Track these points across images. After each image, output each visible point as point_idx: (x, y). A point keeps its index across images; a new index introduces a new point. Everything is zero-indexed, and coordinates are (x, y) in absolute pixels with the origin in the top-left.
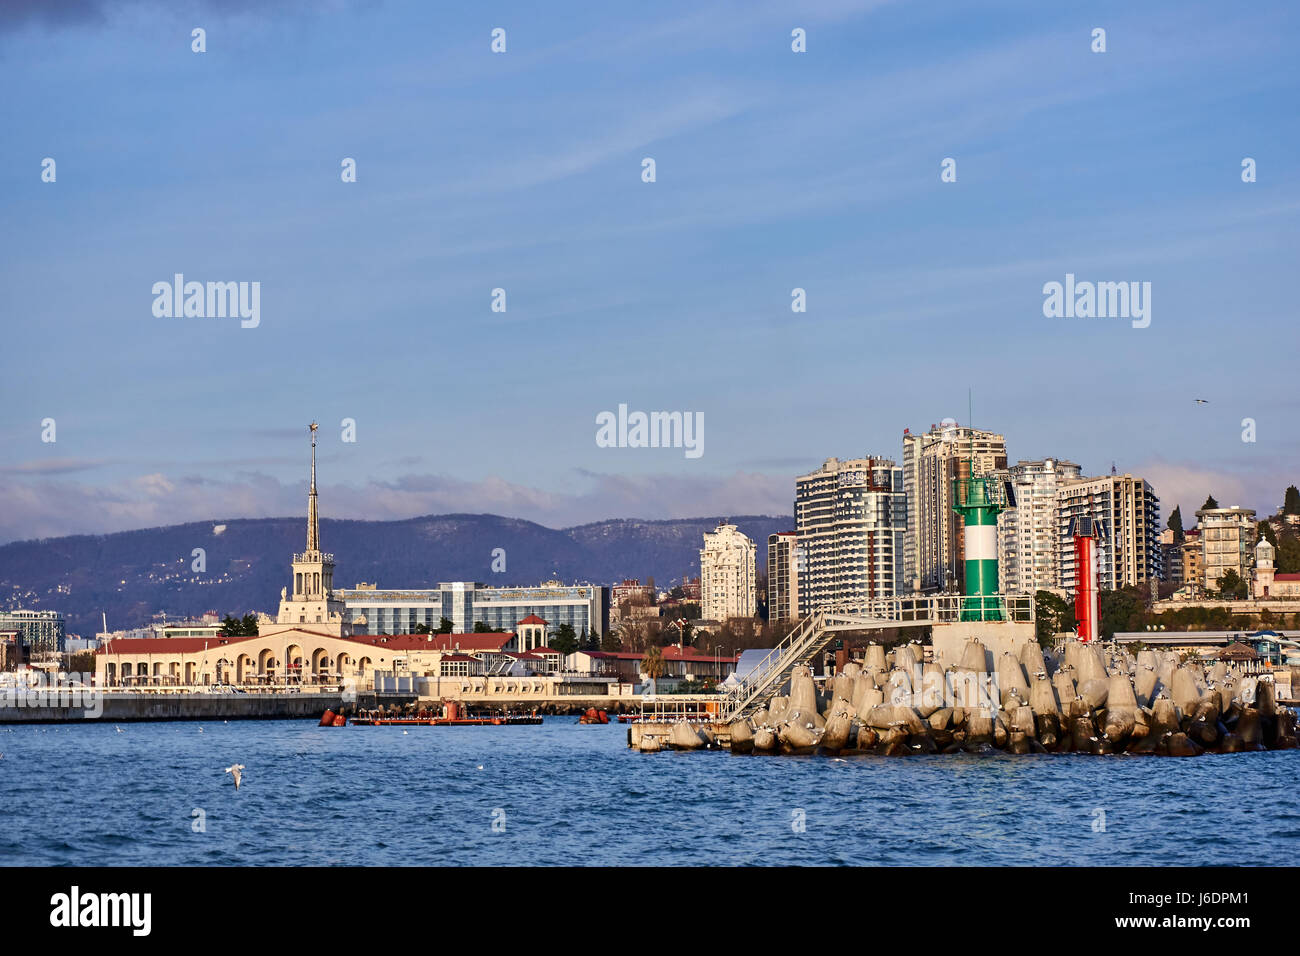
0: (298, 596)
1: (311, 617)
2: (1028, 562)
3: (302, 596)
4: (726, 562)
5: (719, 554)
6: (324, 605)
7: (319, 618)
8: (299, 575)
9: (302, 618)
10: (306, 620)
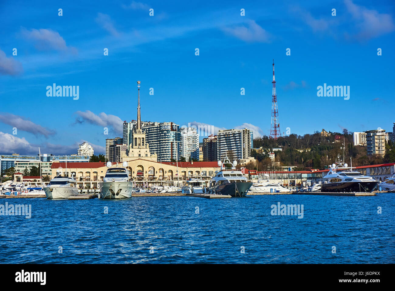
0: (136, 147)
1: (143, 154)
2: (186, 153)
3: (137, 147)
4: (87, 153)
5: (84, 151)
6: (148, 150)
7: (147, 155)
8: (136, 138)
9: (140, 155)
10: (141, 156)
